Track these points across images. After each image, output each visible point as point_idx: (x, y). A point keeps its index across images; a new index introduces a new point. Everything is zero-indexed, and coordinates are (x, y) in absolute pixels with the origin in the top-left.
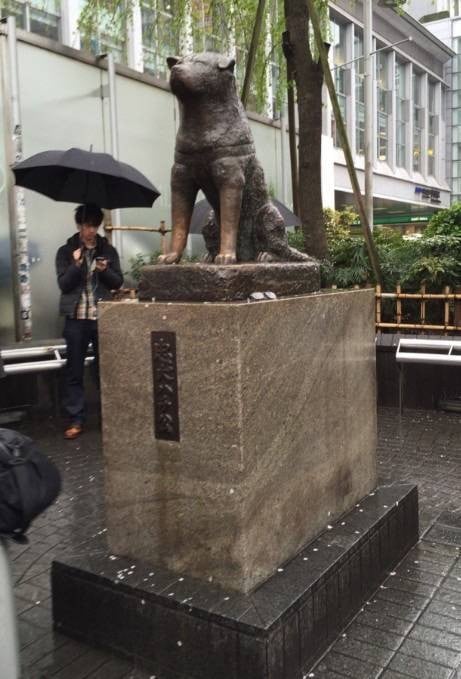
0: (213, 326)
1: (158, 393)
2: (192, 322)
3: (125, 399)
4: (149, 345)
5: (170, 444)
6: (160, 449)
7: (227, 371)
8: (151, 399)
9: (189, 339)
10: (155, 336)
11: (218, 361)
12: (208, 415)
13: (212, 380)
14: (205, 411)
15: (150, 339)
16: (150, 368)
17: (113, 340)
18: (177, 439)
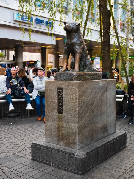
0: (72, 86)
1: (59, 103)
2: (67, 86)
3: (51, 104)
4: (57, 91)
5: (61, 115)
6: (59, 116)
7: (75, 97)
8: (57, 104)
9: (67, 89)
11: (73, 95)
13: (72, 99)
14: (70, 107)
15: (57, 89)
16: (57, 96)
17: (48, 89)
18: (63, 113)
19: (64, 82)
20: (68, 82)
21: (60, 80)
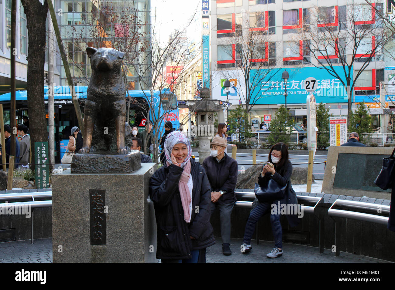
0: (129, 185)
1: (93, 221)
2: (116, 184)
3: (70, 226)
4: (88, 196)
5: (100, 246)
6: (93, 250)
7: (137, 206)
8: (89, 225)
9: (114, 192)
10: (92, 192)
11: (131, 202)
12: (125, 229)
13: (128, 212)
14: (123, 227)
15: (88, 193)
16: (88, 208)
17: (62, 194)
18: (105, 243)
19: (106, 176)
20: (117, 177)
21: (88, 173)
